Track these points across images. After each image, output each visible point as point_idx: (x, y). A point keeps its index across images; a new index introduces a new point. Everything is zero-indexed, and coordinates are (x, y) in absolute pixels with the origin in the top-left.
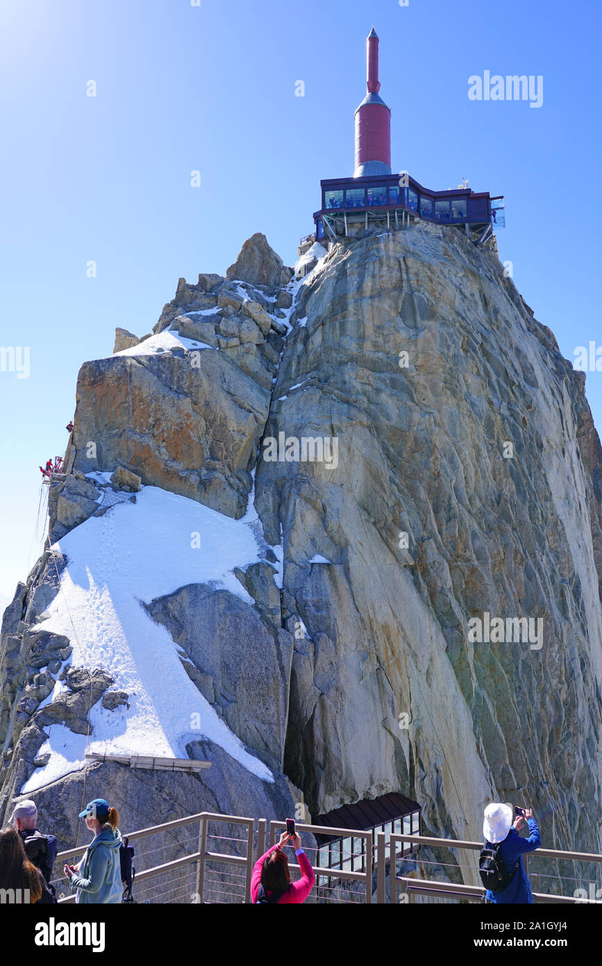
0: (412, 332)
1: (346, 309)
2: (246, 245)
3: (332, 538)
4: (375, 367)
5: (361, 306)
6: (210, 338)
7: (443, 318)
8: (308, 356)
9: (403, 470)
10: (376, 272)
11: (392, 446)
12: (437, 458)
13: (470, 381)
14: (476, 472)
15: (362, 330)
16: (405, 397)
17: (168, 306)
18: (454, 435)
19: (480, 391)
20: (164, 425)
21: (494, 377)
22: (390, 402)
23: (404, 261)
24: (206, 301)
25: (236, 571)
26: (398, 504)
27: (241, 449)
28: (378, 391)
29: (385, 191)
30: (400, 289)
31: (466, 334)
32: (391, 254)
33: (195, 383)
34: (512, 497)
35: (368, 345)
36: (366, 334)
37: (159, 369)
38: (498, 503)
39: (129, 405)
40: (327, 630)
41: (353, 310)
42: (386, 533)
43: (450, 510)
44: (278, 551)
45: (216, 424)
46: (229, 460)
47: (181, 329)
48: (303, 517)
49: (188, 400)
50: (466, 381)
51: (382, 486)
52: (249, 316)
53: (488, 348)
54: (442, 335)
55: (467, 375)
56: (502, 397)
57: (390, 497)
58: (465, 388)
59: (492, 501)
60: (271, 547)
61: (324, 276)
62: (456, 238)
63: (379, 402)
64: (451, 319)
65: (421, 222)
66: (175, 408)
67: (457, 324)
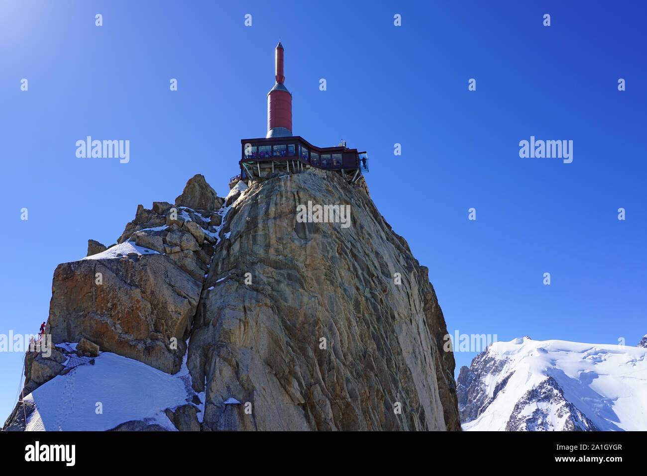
0: (303, 242)
1: (257, 226)
2: (190, 182)
3: (243, 386)
4: (276, 265)
5: (267, 224)
6: (159, 247)
7: (324, 232)
8: (229, 259)
9: (297, 337)
10: (278, 201)
11: (289, 320)
12: (320, 328)
13: (343, 274)
14: (349, 336)
15: (268, 240)
16: (297, 286)
17: (130, 224)
18: (333, 311)
19: (350, 281)
20: (119, 308)
21: (360, 272)
22: (287, 289)
23: (297, 194)
24: (158, 221)
25: (167, 411)
26: (293, 360)
27: (178, 324)
28: (279, 282)
29: (285, 147)
30: (294, 212)
31: (340, 243)
32: (289, 189)
33: (144, 278)
34: (374, 353)
35: (272, 251)
36: (271, 243)
37: (117, 269)
38: (364, 357)
39: (93, 294)
41: (261, 227)
42: (284, 381)
43: (330, 363)
44: (202, 396)
45: (159, 307)
46: (169, 332)
47: (137, 240)
48: (221, 371)
49: (138, 290)
50: (340, 275)
51: (281, 348)
52: (189, 231)
53: (356, 252)
54: (323, 244)
55: (341, 270)
56: (366, 285)
57: (287, 356)
58: (340, 279)
59: (360, 357)
60: (196, 394)
61: (243, 204)
62: (335, 179)
63: (279, 290)
64: (329, 233)
65: (311, 168)
66: (128, 296)
67: (334, 236)
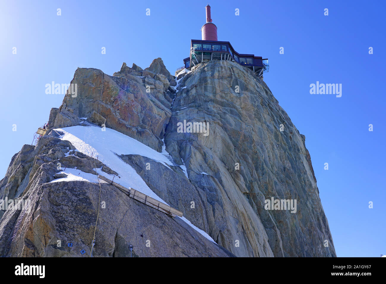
0: (238, 94)
1: (207, 82)
3: (210, 168)
4: (222, 104)
5: (214, 81)
7: (251, 91)
8: (189, 97)
9: (239, 149)
10: (220, 70)
11: (233, 137)
12: (255, 145)
13: (265, 117)
14: (273, 155)
15: (215, 90)
16: (238, 118)
18: (261, 137)
19: (270, 121)
20: (119, 102)
21: (275, 118)
22: (231, 119)
23: (232, 68)
26: (239, 162)
28: (225, 113)
30: (231, 77)
31: (262, 99)
32: (226, 65)
34: (290, 169)
35: (218, 96)
36: (217, 92)
37: (117, 81)
38: (284, 170)
39: (101, 89)
40: (217, 201)
41: (210, 82)
42: (234, 175)
43: (263, 170)
44: (183, 167)
45: (147, 108)
46: (152, 127)
48: (195, 154)
49: (133, 95)
50: (264, 117)
51: (231, 152)
52: (159, 80)
53: (271, 106)
54: (251, 97)
55: (264, 114)
57: (235, 158)
58: (264, 120)
59: (281, 170)
60: (179, 165)
62: (249, 72)
63: (226, 118)
64: (255, 92)
65: (235, 62)
66: (126, 96)
67: (258, 94)
